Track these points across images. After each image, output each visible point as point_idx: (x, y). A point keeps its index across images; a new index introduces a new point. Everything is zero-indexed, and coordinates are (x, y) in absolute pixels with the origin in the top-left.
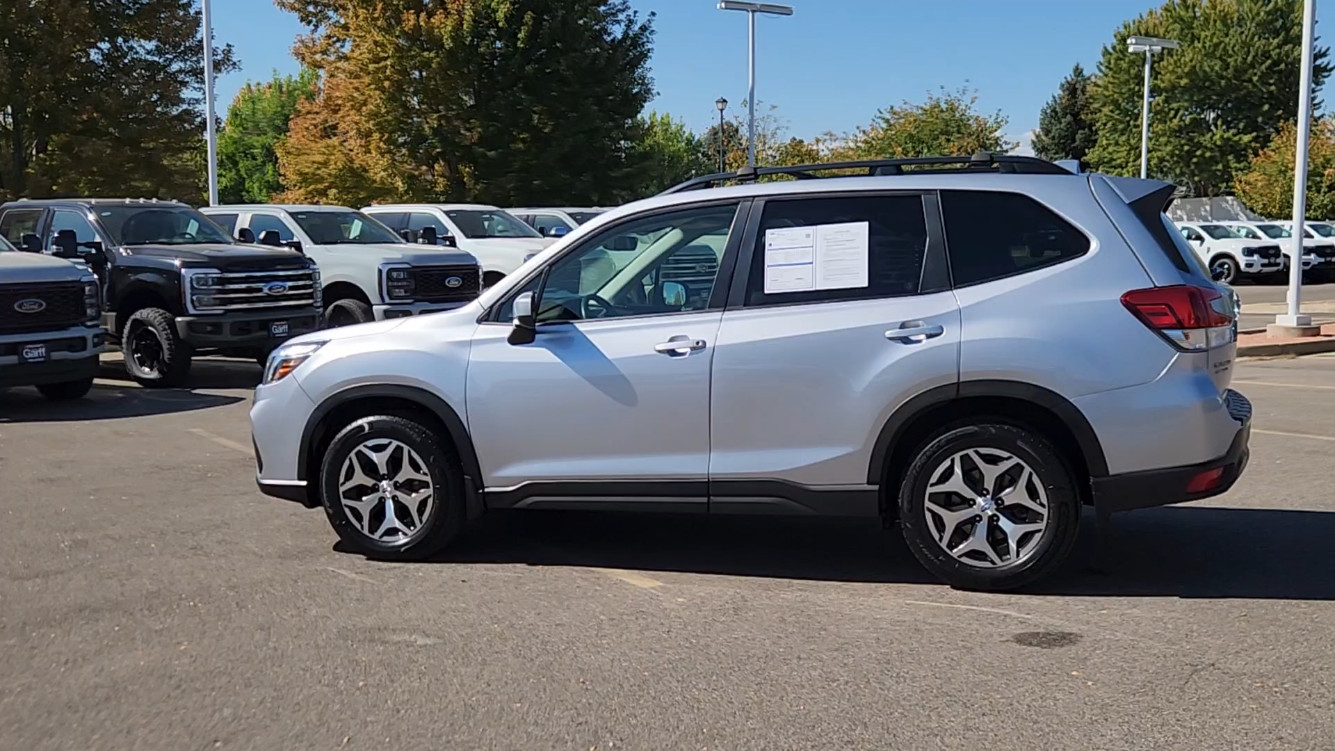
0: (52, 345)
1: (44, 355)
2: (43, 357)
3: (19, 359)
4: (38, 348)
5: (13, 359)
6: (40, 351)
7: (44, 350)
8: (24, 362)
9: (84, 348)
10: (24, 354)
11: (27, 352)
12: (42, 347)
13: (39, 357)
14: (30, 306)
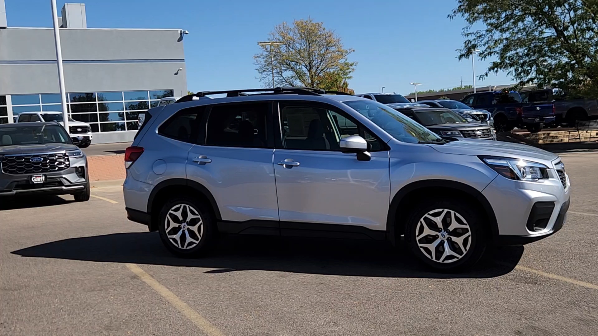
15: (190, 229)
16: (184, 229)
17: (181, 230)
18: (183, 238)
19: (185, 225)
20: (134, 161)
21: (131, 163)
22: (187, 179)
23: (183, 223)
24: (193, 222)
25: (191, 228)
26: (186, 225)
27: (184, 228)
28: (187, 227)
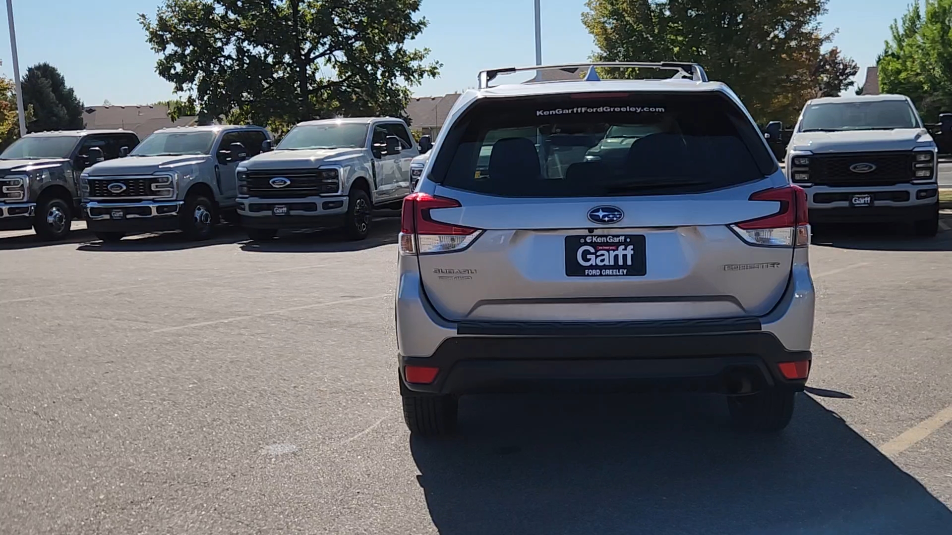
0: (875, 196)
1: (869, 202)
2: (867, 203)
3: (849, 203)
4: (864, 197)
5: (845, 204)
6: (866, 199)
7: (869, 199)
8: (852, 206)
9: (908, 199)
10: (854, 199)
11: (855, 200)
12: (868, 197)
13: (865, 203)
14: (861, 168)
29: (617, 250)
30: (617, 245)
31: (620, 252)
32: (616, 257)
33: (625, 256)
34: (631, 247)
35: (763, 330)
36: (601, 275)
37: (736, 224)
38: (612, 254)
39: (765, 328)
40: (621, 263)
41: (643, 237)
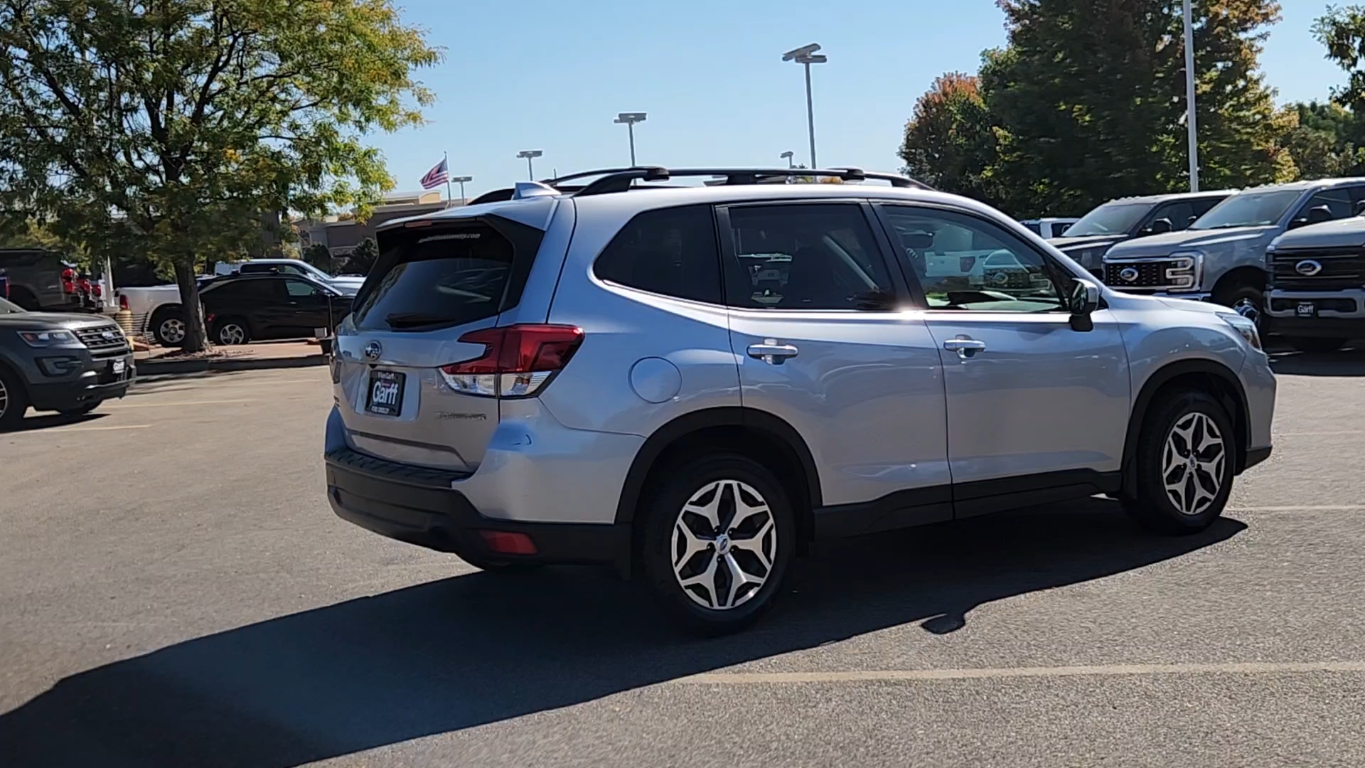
15: (741, 547)
16: (723, 552)
17: (716, 555)
18: (723, 577)
19: (725, 540)
20: (556, 369)
21: (547, 374)
22: (742, 407)
23: (718, 534)
24: (749, 527)
25: (743, 544)
26: (729, 540)
27: (723, 548)
28: (730, 543)
29: (389, 387)
30: (390, 382)
31: (391, 390)
32: (389, 394)
33: (393, 394)
34: (397, 385)
35: (453, 488)
36: (377, 413)
37: (442, 367)
38: (388, 391)
39: (456, 485)
40: (389, 402)
41: (404, 376)
